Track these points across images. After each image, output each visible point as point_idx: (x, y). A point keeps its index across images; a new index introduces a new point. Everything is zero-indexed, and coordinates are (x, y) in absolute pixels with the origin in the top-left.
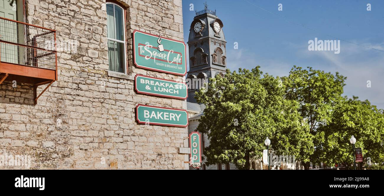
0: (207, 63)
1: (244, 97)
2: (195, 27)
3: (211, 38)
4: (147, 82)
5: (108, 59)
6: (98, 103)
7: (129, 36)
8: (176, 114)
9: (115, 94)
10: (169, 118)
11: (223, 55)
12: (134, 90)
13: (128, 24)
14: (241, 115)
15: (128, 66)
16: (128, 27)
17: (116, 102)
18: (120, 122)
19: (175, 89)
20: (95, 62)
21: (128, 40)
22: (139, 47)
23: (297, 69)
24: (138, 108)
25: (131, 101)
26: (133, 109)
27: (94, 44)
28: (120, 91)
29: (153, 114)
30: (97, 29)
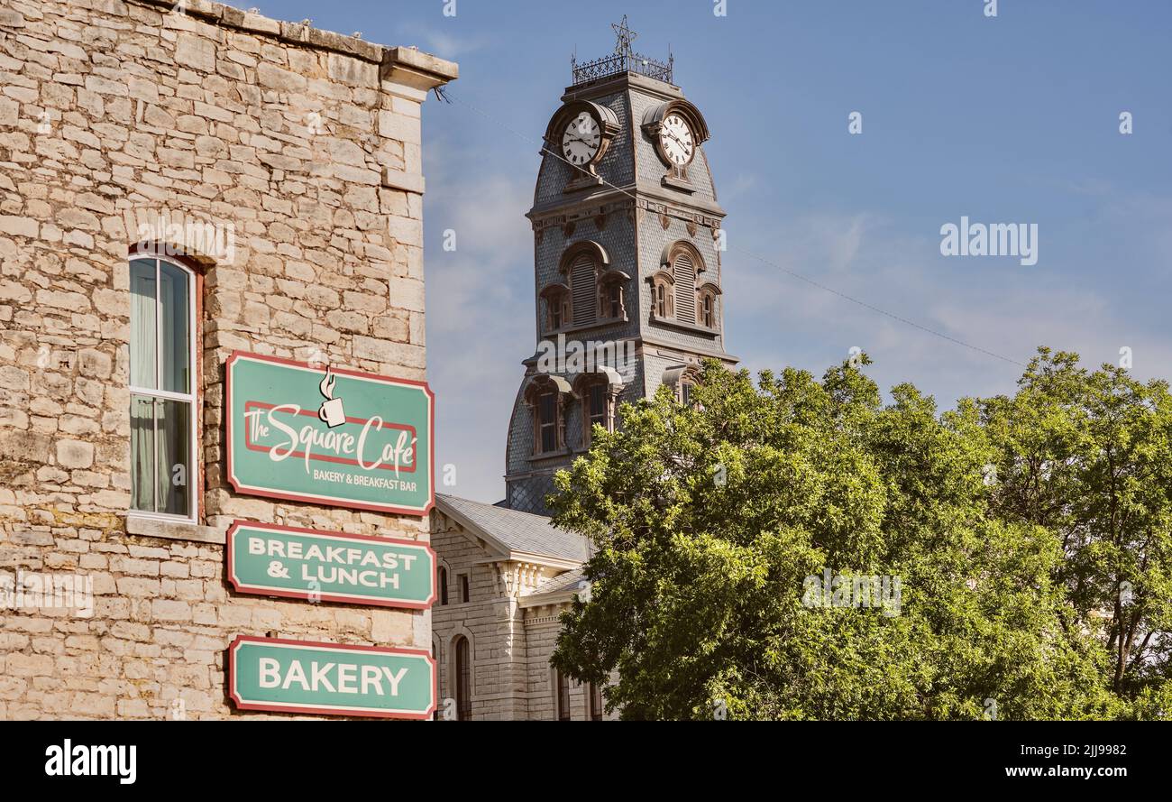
0: (626, 319)
1: (779, 513)
2: (566, 139)
3: (647, 195)
4: (275, 546)
5: (128, 468)
6: (87, 639)
7: (210, 374)
8: (386, 670)
9: (151, 601)
10: (358, 684)
11: (704, 278)
12: (223, 581)
13: (207, 330)
14: (764, 604)
15: (202, 488)
16: (207, 340)
17: (152, 632)
18: (167, 709)
19: (384, 570)
20: (80, 486)
21: (205, 389)
22: (246, 415)
23: (1056, 363)
24: (236, 650)
25: (209, 626)
26: (216, 653)
27: (80, 416)
28: (168, 587)
29: (296, 674)
30: (94, 362)
